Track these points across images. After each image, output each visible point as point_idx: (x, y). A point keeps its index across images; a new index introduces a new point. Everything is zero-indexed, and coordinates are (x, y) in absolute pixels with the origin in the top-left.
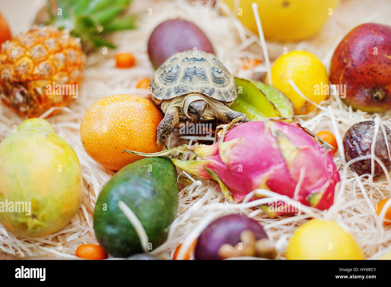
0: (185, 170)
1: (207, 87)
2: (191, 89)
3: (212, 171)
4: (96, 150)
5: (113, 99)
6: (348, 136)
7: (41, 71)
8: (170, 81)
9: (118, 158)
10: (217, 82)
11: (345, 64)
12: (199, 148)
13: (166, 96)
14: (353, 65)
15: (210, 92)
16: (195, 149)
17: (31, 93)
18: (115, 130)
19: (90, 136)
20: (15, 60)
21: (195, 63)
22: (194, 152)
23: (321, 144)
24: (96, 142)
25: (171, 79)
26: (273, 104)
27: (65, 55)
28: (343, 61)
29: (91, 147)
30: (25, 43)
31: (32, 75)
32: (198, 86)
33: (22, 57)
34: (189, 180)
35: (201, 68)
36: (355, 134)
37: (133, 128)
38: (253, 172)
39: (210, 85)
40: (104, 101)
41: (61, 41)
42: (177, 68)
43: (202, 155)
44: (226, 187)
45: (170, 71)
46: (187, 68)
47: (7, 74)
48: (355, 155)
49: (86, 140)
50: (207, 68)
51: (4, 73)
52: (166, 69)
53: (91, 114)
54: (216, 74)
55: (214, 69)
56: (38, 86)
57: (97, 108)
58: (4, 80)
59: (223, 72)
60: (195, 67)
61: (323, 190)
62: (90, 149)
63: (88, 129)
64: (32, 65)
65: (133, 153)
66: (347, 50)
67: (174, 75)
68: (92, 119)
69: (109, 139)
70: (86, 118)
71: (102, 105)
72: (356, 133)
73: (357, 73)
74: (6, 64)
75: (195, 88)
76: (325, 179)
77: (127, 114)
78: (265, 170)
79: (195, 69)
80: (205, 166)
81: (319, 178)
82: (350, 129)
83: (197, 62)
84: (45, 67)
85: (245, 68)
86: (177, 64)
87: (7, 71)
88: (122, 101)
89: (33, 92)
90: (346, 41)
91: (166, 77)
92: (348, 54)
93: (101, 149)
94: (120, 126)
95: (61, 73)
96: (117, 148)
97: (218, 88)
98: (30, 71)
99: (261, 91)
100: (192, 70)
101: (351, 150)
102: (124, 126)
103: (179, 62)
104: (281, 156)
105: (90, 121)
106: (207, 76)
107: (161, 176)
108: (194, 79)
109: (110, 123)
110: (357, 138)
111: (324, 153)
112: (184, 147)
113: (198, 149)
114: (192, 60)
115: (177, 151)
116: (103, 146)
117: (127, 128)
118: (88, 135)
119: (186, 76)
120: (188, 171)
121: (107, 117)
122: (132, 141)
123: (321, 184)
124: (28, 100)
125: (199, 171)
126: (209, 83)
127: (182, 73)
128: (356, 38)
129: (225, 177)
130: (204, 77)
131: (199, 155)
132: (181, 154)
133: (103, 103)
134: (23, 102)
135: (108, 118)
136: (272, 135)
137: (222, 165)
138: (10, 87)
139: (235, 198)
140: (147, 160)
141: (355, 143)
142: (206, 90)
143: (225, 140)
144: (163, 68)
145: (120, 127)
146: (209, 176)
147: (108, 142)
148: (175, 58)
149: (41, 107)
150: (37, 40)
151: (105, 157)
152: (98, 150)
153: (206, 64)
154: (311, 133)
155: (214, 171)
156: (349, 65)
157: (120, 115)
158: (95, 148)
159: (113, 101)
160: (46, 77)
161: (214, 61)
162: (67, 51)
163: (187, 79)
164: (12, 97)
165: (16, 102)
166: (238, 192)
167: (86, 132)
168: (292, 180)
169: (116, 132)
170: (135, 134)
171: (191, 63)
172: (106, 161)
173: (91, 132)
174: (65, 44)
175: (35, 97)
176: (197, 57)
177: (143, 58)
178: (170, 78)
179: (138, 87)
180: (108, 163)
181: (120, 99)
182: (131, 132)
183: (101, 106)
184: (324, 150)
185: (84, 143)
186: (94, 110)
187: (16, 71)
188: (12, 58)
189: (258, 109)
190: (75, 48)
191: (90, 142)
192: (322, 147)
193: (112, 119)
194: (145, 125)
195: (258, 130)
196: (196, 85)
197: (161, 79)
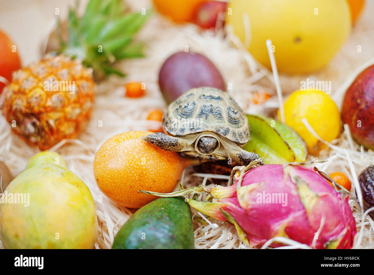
0: (200, 211)
1: (222, 126)
2: (206, 127)
3: (228, 214)
4: (110, 188)
5: (128, 137)
6: (362, 179)
7: (54, 103)
8: (185, 117)
9: (133, 197)
10: (233, 122)
11: (358, 105)
12: (216, 189)
13: (180, 132)
14: (367, 106)
15: (225, 132)
16: (211, 191)
17: (43, 124)
18: (131, 169)
19: (104, 174)
20: (27, 91)
21: (212, 101)
22: (211, 194)
23: (338, 190)
24: (111, 181)
25: (187, 115)
26: (287, 145)
27: (78, 86)
28: (356, 101)
29: (105, 185)
30: (38, 74)
31: (45, 107)
32: (213, 124)
33: (34, 88)
34: (203, 220)
35: (217, 107)
36: (369, 177)
37: (148, 167)
38: (272, 218)
39: (226, 125)
40: (119, 138)
41: (73, 72)
42: (193, 105)
43: (218, 197)
44: (242, 230)
45: (185, 107)
46: (204, 106)
47: (19, 105)
48: (369, 199)
49: (100, 177)
50: (223, 107)
51: (16, 104)
52: (181, 104)
53: (105, 151)
54: (232, 114)
55: (230, 109)
56: (50, 118)
57: (112, 145)
58: (16, 111)
59: (239, 112)
60: (211, 105)
61: (340, 237)
62: (104, 187)
63: (103, 167)
64: (44, 97)
65: (148, 194)
66: (360, 91)
67: (189, 111)
68: (106, 156)
69: (124, 178)
70: (100, 154)
71: (117, 143)
72: (371, 177)
73: (371, 114)
74: (18, 94)
75: (210, 127)
76: (343, 226)
77: (142, 152)
78: (284, 217)
79: (212, 107)
80: (222, 209)
81: (337, 225)
82: (365, 172)
83: (214, 100)
84: (58, 99)
85: (256, 103)
86: (194, 101)
87: (19, 102)
88: (137, 139)
89: (45, 124)
90: (360, 81)
91: (181, 112)
92: (362, 95)
93: (115, 187)
94: (136, 165)
95: (73, 105)
96: (133, 187)
97: (233, 129)
98: (43, 103)
99: (275, 130)
100: (208, 108)
101: (366, 194)
102: (140, 165)
103: (195, 99)
104: (301, 203)
105: (104, 159)
106: (223, 116)
107: (178, 220)
108: (210, 118)
109: (125, 162)
110: (372, 182)
111: (342, 199)
112: (200, 188)
113: (215, 191)
114: (208, 97)
115: (193, 192)
116: (118, 185)
117: (143, 167)
118: (102, 172)
119: (202, 113)
120: (203, 213)
121: (122, 155)
122: (147, 180)
123: (339, 232)
124: (40, 131)
125: (215, 213)
126: (224, 122)
127: (197, 111)
128: (370, 78)
129: (243, 221)
130: (220, 116)
131: (215, 197)
132: (196, 195)
133: (118, 140)
134: (35, 133)
135: (123, 157)
136: (291, 181)
137: (239, 209)
138: (21, 117)
139: (250, 241)
140: (163, 201)
141: (369, 187)
142: (221, 129)
143: (243, 184)
144: (178, 102)
145: (136, 167)
146: (225, 219)
147: (123, 181)
148: (191, 94)
149: (52, 139)
150: (50, 71)
151: (119, 195)
152: (113, 188)
153: (223, 103)
154: (328, 177)
155: (230, 214)
156: (363, 106)
157: (135, 154)
158: (110, 187)
159: (128, 139)
160: (59, 109)
161: (230, 101)
162: (80, 83)
163: (202, 116)
164: (23, 127)
165: (27, 132)
166: (255, 236)
167: (100, 170)
168: (310, 227)
169: (132, 171)
170: (151, 173)
171: (207, 101)
172: (121, 199)
173: (106, 170)
174: (78, 76)
175: (47, 129)
176: (213, 95)
177: (153, 87)
178: (185, 114)
179: (149, 118)
180: (122, 201)
181: (135, 137)
182: (147, 172)
183: (115, 143)
184: (342, 196)
185: (97, 180)
186: (109, 147)
187: (29, 103)
188: (25, 89)
189: (272, 147)
190: (87, 79)
191: (105, 180)
192: (340, 193)
193: (128, 158)
194: (160, 164)
195: (277, 175)
196: (211, 123)
197: (176, 113)
